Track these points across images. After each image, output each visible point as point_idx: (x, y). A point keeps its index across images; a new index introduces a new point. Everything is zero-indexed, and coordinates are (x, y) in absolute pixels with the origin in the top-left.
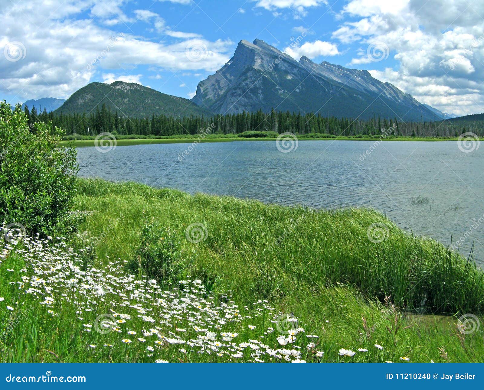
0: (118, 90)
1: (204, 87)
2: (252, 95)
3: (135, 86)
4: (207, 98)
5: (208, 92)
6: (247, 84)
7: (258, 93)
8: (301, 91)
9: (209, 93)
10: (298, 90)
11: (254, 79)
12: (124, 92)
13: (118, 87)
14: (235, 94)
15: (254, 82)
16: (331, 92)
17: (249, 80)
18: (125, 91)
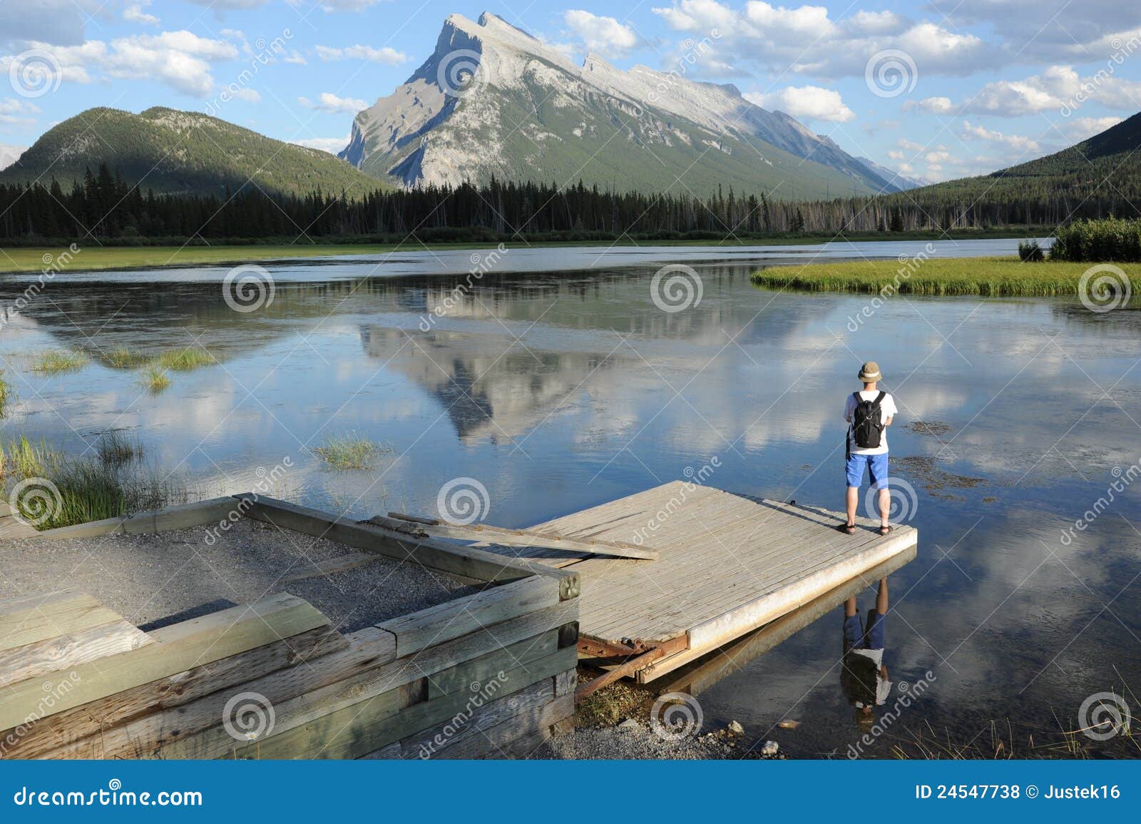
0: (159, 128)
1: (368, 126)
2: (476, 144)
3: (202, 120)
4: (376, 150)
5: (378, 136)
6: (465, 118)
7: (489, 139)
8: (586, 132)
9: (379, 139)
10: (577, 132)
11: (481, 106)
12: (174, 133)
13: (158, 122)
14: (439, 142)
15: (480, 114)
16: (651, 134)
17: (469, 108)
18: (179, 131)
